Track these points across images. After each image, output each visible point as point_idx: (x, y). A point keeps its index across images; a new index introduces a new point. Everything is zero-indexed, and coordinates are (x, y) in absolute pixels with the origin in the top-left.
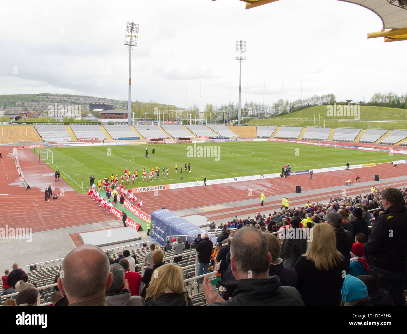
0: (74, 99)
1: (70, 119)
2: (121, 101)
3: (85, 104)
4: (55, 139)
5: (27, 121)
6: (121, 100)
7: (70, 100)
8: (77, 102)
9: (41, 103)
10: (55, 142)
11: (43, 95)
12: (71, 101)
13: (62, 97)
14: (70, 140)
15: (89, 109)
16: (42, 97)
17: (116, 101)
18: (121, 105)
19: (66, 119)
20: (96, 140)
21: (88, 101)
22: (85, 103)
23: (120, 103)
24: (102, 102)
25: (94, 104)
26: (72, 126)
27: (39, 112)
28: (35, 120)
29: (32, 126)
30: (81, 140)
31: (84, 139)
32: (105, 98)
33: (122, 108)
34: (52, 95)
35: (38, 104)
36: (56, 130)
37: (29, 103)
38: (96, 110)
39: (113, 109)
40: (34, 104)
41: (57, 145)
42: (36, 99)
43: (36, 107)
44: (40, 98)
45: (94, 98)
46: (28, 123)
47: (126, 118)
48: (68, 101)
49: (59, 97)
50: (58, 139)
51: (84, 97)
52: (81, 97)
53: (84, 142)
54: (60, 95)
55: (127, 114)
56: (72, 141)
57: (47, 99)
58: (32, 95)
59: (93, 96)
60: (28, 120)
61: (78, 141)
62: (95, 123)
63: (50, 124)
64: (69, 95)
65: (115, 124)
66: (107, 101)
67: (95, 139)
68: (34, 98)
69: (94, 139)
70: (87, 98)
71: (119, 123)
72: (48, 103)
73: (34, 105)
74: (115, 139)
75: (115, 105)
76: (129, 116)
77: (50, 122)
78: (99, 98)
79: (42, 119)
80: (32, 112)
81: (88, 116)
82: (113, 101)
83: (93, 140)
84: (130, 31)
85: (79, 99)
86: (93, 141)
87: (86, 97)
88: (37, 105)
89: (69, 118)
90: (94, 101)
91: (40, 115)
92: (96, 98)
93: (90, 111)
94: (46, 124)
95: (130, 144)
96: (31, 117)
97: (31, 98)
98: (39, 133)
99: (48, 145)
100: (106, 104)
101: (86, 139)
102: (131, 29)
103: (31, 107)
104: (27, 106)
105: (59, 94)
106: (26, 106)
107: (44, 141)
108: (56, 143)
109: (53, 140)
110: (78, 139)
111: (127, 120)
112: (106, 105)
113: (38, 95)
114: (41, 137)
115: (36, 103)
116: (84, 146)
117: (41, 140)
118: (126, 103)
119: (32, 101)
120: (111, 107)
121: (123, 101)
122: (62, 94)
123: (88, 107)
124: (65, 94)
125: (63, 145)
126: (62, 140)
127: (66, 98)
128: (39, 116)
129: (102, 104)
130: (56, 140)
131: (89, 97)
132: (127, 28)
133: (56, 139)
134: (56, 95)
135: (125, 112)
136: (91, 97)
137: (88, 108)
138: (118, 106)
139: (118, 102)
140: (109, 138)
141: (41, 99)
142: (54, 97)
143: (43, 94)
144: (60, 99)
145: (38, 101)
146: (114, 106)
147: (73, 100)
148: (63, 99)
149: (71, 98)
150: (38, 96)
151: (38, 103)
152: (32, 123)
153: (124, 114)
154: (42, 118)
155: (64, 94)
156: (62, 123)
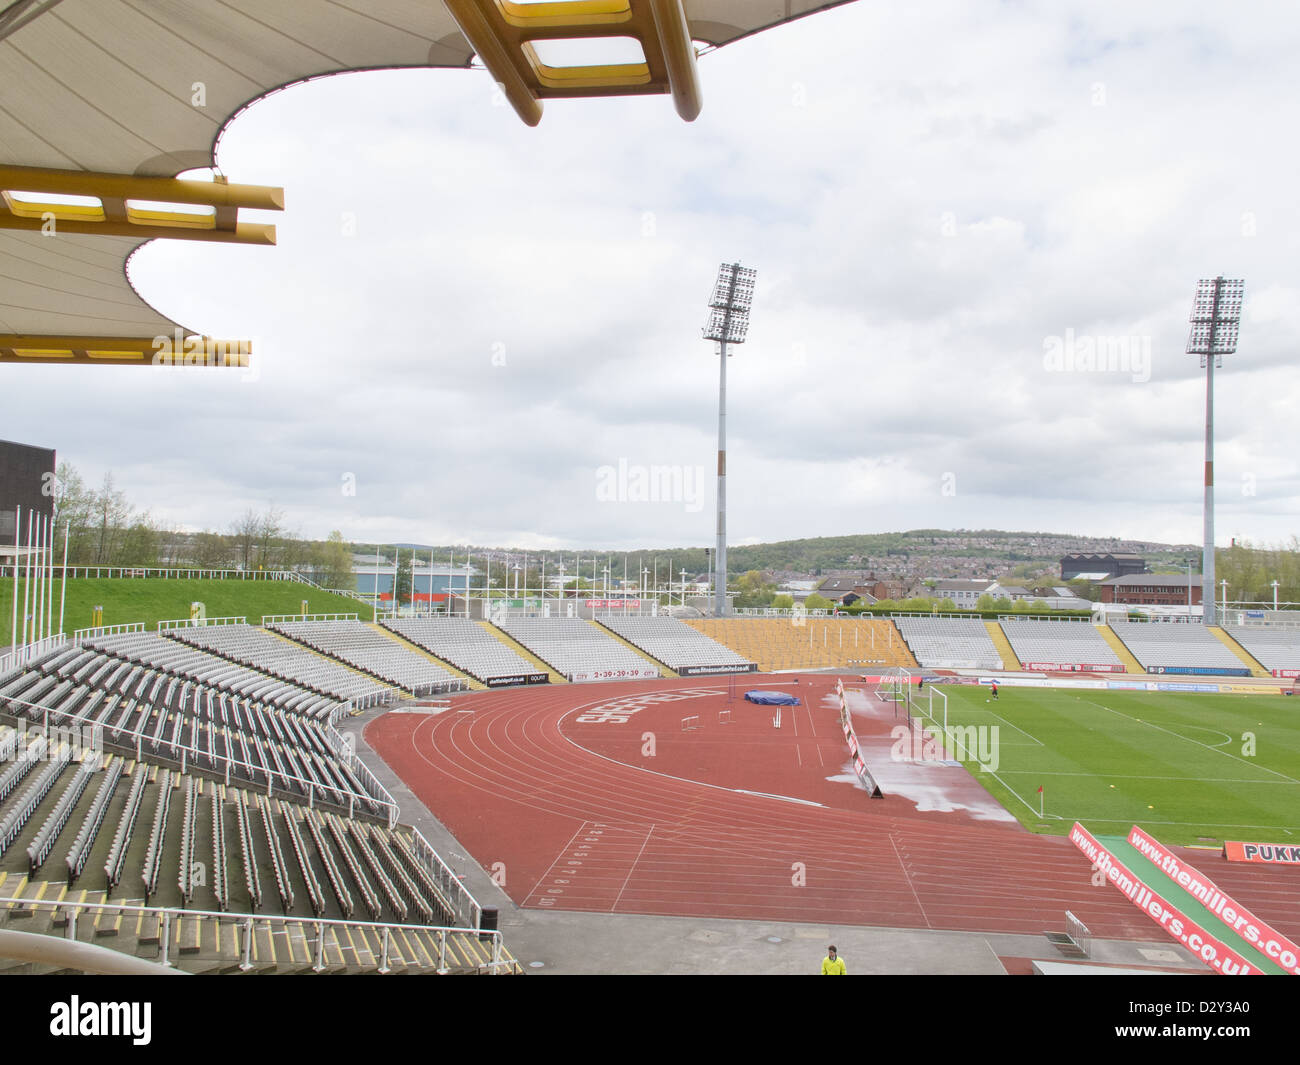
0: (1012, 545)
1: (999, 602)
2: (1174, 547)
3: (1049, 558)
4: (954, 661)
5: (872, 608)
6: (1173, 544)
7: (999, 547)
8: (1019, 552)
9: (912, 558)
10: (954, 671)
11: (921, 534)
12: (1002, 551)
13: (974, 539)
14: (1000, 665)
15: (1060, 575)
16: (916, 540)
17: (1154, 546)
18: (1173, 559)
19: (986, 603)
20: (1086, 671)
21: (1057, 551)
22: (1045, 554)
23: (1171, 553)
24: (1102, 551)
25: (1075, 557)
26: (1007, 623)
27: (907, 584)
28: (897, 605)
29: (888, 620)
30: (1033, 666)
31: (1043, 667)
32: (1114, 540)
33: (1176, 570)
34: (946, 535)
35: (905, 562)
36: (955, 634)
37: (880, 560)
38: (1083, 576)
39: (1143, 572)
40: (894, 563)
41: (960, 679)
42: (900, 547)
43: (898, 570)
44: (911, 545)
45: (1075, 538)
46: (877, 613)
47: (1195, 603)
48: (992, 550)
49: (966, 539)
50: (962, 661)
51: (1044, 536)
52: (1034, 536)
53: (1044, 675)
54: (969, 534)
55: (1197, 590)
56: (1004, 670)
57: (930, 548)
58: (888, 536)
59: (1073, 534)
60: (878, 603)
61: (1024, 670)
62: (1080, 615)
63: (939, 616)
64: (995, 532)
65: (1153, 622)
66: (1120, 548)
67: (1082, 666)
68: (895, 544)
69: (1078, 668)
70: (1053, 540)
71: (1166, 619)
72: (931, 557)
73: (892, 565)
74: (1152, 670)
75: (1150, 560)
76: (1208, 592)
77: (940, 609)
78: (1095, 539)
79: (915, 602)
80: (889, 583)
81: (1057, 595)
82: (1142, 545)
83: (1073, 669)
84: (1208, 307)
85: (1027, 545)
86: (1072, 673)
87: (1051, 536)
88: (902, 565)
89: (995, 600)
90: (1078, 549)
91: (909, 590)
92: (1084, 539)
93: (1063, 579)
94: (928, 616)
95: (1214, 689)
96: (885, 597)
97: (886, 545)
98: (906, 643)
99: (931, 678)
100: (1116, 556)
101: (1048, 667)
102: (1212, 299)
103: (885, 569)
104: (876, 566)
105: (966, 529)
106: (873, 569)
107: (921, 666)
108: (955, 674)
109: (946, 664)
110: (1022, 665)
111: (1198, 610)
112: (1116, 561)
113: (906, 535)
114: (913, 652)
115: (899, 558)
116: (1043, 686)
117: (913, 662)
118: (1191, 553)
119: (889, 553)
120: (1138, 567)
121: (1182, 548)
122: (973, 530)
123: (1057, 568)
124: (983, 531)
125: (977, 681)
126: (973, 664)
127: (985, 543)
128: (910, 594)
129: (1102, 556)
130: (955, 664)
131: (1058, 537)
132: (1198, 299)
133: (958, 662)
134: (959, 534)
135: (1190, 580)
136: (1066, 537)
137: (1055, 570)
138: (1160, 564)
139: (1161, 551)
140: (1131, 666)
141: (912, 547)
142: (951, 540)
143: (918, 532)
144: (970, 547)
145: (906, 554)
146: (1147, 563)
147: (1008, 548)
148: (978, 546)
149: (1003, 540)
150: (906, 539)
151: (905, 557)
152: (887, 613)
153: (1185, 588)
154: (917, 598)
155: (979, 530)
156: (975, 615)
